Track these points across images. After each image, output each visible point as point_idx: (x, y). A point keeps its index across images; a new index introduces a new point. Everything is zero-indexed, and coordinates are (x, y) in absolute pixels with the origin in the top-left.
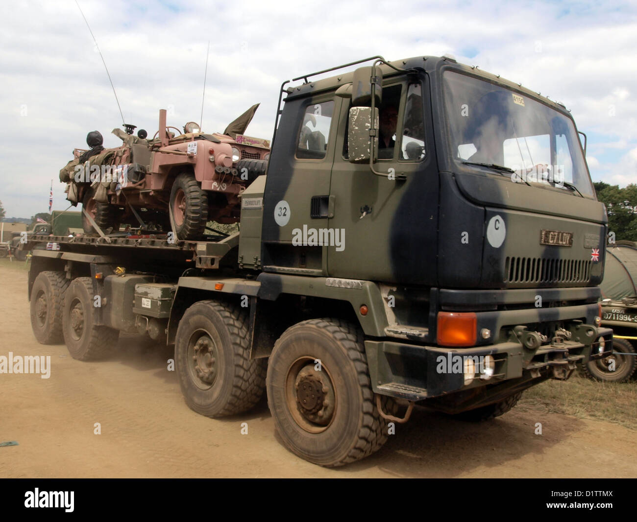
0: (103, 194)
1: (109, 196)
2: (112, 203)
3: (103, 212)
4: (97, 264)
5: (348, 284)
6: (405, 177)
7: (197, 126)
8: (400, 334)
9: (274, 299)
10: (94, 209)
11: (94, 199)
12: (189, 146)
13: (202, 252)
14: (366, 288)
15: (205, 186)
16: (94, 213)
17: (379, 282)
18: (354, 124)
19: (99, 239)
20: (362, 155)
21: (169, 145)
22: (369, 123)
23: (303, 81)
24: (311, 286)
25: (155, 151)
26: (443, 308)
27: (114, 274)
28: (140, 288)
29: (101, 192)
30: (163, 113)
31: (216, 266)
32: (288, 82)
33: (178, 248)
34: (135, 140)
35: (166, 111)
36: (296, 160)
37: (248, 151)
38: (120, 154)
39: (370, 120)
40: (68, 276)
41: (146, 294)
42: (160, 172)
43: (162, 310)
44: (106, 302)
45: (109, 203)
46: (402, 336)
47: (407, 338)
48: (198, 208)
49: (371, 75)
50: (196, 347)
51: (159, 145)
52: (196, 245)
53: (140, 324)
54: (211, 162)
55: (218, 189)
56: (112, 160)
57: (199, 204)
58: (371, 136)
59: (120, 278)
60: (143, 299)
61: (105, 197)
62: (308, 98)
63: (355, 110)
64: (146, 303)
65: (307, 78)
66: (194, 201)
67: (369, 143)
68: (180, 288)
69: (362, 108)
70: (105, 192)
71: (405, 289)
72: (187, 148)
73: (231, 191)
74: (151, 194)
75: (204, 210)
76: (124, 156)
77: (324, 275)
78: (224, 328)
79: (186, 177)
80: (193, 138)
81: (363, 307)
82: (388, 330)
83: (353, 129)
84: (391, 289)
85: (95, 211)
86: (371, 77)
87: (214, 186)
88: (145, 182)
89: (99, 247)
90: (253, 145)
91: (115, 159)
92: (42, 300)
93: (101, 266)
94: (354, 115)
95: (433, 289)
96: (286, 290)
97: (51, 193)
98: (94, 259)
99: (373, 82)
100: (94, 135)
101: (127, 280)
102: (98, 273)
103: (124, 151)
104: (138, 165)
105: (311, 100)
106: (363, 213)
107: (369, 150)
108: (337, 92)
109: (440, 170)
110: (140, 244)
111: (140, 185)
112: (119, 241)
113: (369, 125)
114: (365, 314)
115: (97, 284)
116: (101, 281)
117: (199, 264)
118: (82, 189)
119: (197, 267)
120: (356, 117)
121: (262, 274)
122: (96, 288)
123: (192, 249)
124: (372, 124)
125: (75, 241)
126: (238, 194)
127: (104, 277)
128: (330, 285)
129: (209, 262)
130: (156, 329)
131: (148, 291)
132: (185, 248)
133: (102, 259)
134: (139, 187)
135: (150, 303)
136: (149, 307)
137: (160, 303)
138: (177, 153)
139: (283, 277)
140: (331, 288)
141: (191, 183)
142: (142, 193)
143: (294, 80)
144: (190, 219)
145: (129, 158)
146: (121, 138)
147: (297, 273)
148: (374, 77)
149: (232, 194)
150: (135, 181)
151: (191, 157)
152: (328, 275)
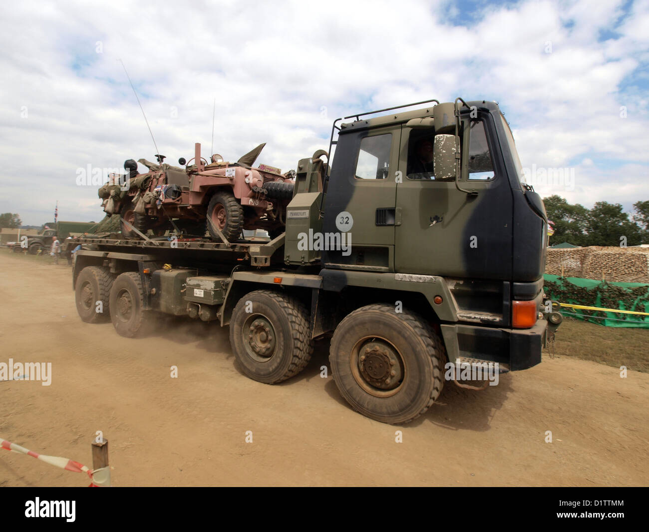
0: (142, 207)
1: (147, 210)
2: (149, 214)
3: (140, 221)
4: (145, 261)
5: (420, 278)
6: (477, 193)
7: (221, 158)
8: (473, 319)
9: (338, 290)
10: (131, 219)
11: (134, 211)
12: (228, 171)
13: (256, 253)
14: (440, 282)
15: (243, 202)
16: (131, 222)
17: (447, 277)
18: (441, 148)
19: (145, 242)
20: (449, 174)
21: (205, 170)
22: (455, 148)
23: (355, 119)
24: (379, 280)
25: (194, 174)
26: (515, 297)
27: (162, 269)
28: (192, 281)
29: (140, 206)
30: (198, 146)
31: (268, 264)
32: (340, 119)
33: (231, 250)
34: (167, 167)
35: (200, 144)
36: (356, 180)
37: (267, 176)
38: (158, 177)
39: (455, 145)
40: (112, 271)
41: (198, 286)
42: (201, 191)
43: (214, 299)
44: (155, 292)
45: (146, 214)
46: (475, 321)
47: (481, 322)
48: (238, 218)
49: (454, 109)
50: (252, 328)
51: (196, 170)
52: (249, 247)
53: (190, 309)
54: (246, 183)
55: (253, 204)
56: (150, 181)
57: (238, 215)
58: (456, 159)
59: (168, 273)
60: (195, 290)
61: (143, 210)
62: (364, 132)
63: (442, 137)
64: (198, 293)
65: (359, 117)
66: (234, 213)
67: (455, 164)
68: (235, 281)
69: (448, 136)
70: (143, 206)
71: (472, 282)
72: (225, 172)
73: (262, 206)
74: (189, 208)
75: (241, 220)
76: (161, 179)
77: (390, 271)
78: (281, 310)
79: (225, 194)
80: (227, 166)
81: (437, 298)
82: (460, 316)
83: (440, 152)
84: (458, 282)
85: (132, 220)
86: (455, 111)
87: (250, 202)
88: (181, 199)
89: (146, 249)
90: (270, 172)
91: (152, 181)
92: (87, 289)
93: (148, 263)
94: (442, 141)
95: (505, 282)
96: (350, 283)
97: (56, 209)
98: (142, 258)
99: (457, 115)
100: (130, 162)
101: (176, 274)
102: (145, 268)
103: (161, 175)
104: (176, 186)
105: (367, 133)
106: (433, 221)
107: (455, 170)
108: (408, 124)
109: (512, 188)
110: (189, 246)
111: (178, 201)
112: (166, 244)
113: (455, 149)
114: (437, 302)
115: (145, 278)
116: (149, 275)
117: (254, 263)
118: (119, 204)
119: (252, 265)
120: (443, 142)
121: (324, 270)
122: (145, 281)
123: (245, 250)
124: (457, 149)
125: (120, 243)
126: (267, 208)
127: (151, 272)
128: (400, 280)
129: (264, 261)
130: (207, 313)
131: (200, 283)
132: (237, 250)
133: (147, 257)
134: (177, 202)
135: (202, 293)
136: (202, 296)
137: (213, 293)
138: (217, 176)
139: (347, 273)
140: (401, 282)
141: (230, 199)
142: (179, 207)
143: (345, 118)
144: (230, 226)
145: (165, 180)
146: (147, 166)
147: (362, 269)
148: (456, 111)
149: (262, 208)
150: (174, 197)
151: (231, 179)
152: (394, 271)
